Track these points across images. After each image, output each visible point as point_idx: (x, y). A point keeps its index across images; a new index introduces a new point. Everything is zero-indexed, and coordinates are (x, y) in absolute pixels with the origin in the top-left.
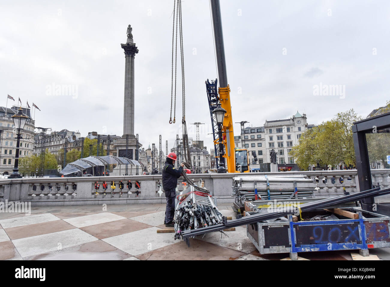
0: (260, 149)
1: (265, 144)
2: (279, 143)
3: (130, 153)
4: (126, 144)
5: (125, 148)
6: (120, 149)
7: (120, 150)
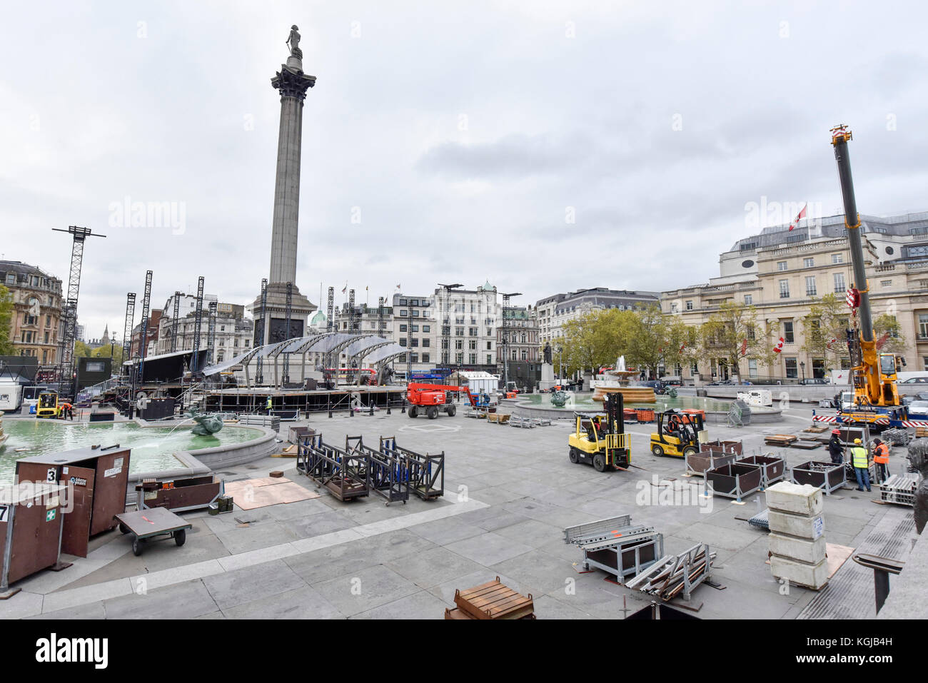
0: (426, 336)
1: (436, 328)
2: (458, 328)
3: (296, 328)
4: (285, 307)
5: (282, 316)
6: (274, 316)
7: (272, 319)
